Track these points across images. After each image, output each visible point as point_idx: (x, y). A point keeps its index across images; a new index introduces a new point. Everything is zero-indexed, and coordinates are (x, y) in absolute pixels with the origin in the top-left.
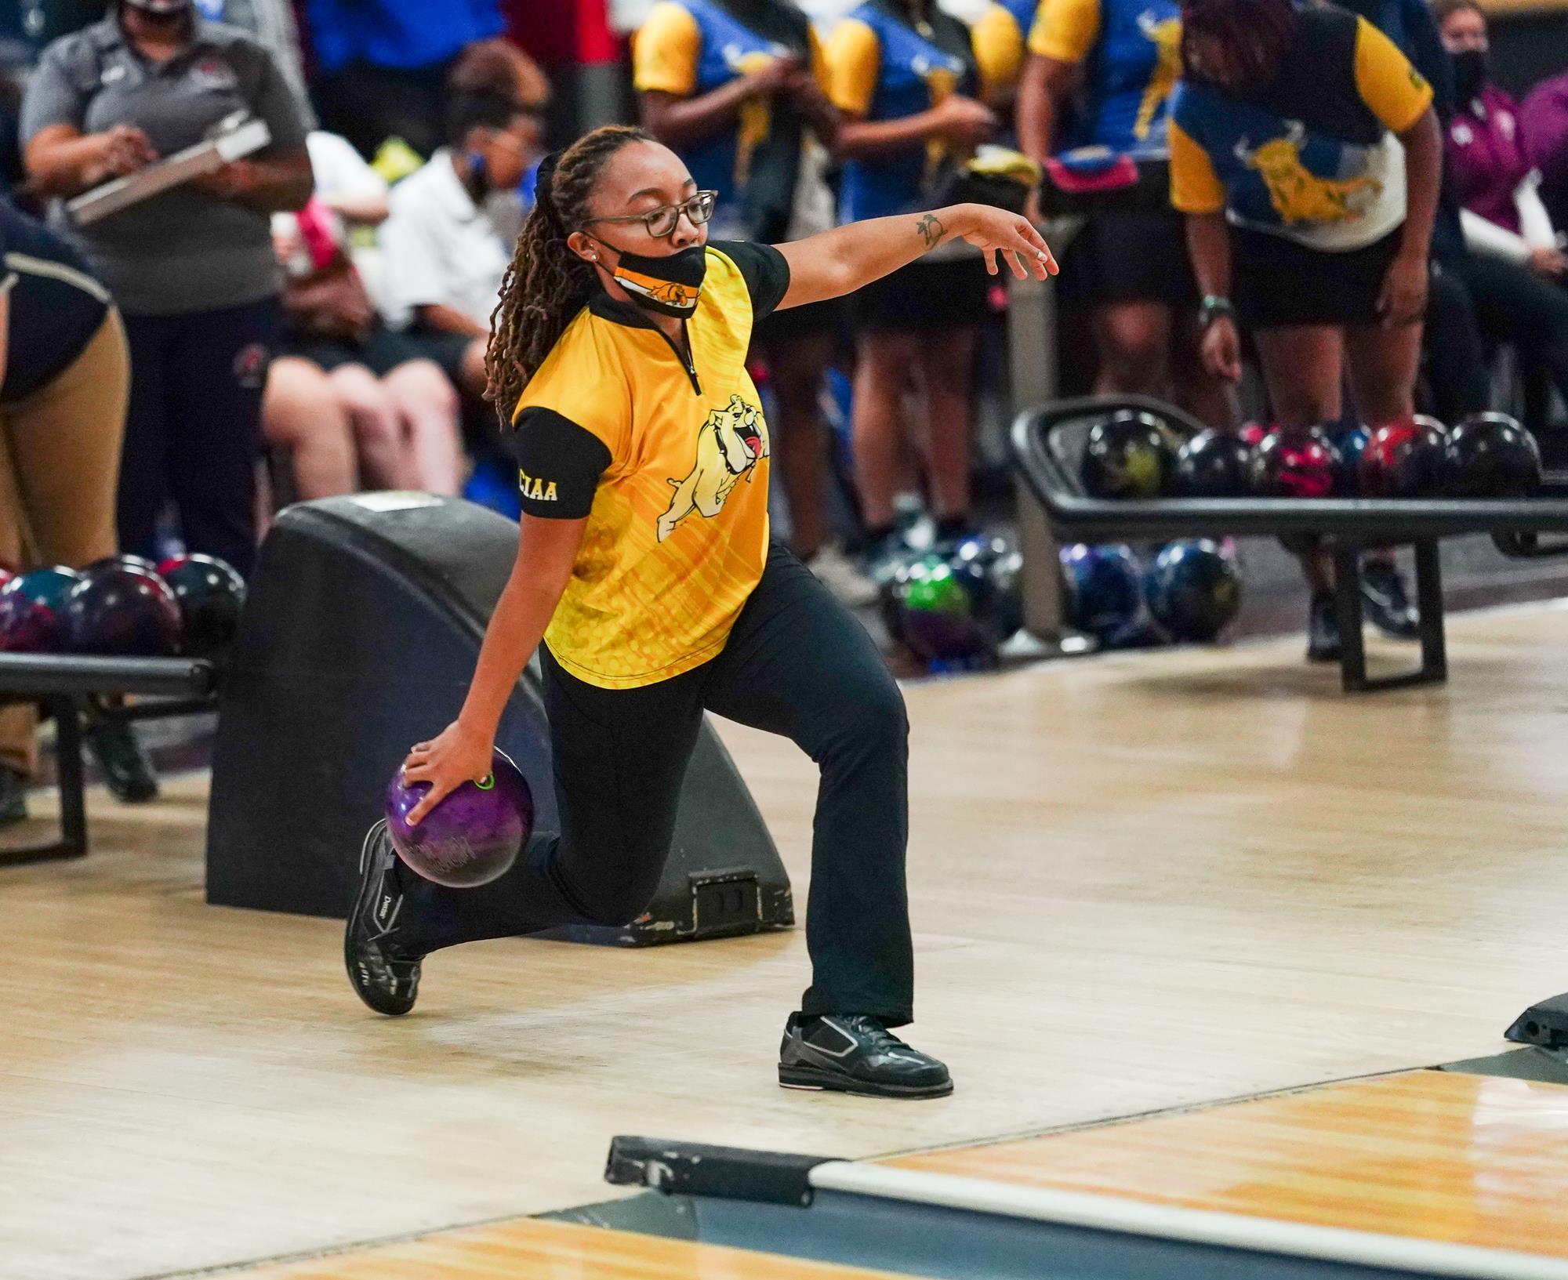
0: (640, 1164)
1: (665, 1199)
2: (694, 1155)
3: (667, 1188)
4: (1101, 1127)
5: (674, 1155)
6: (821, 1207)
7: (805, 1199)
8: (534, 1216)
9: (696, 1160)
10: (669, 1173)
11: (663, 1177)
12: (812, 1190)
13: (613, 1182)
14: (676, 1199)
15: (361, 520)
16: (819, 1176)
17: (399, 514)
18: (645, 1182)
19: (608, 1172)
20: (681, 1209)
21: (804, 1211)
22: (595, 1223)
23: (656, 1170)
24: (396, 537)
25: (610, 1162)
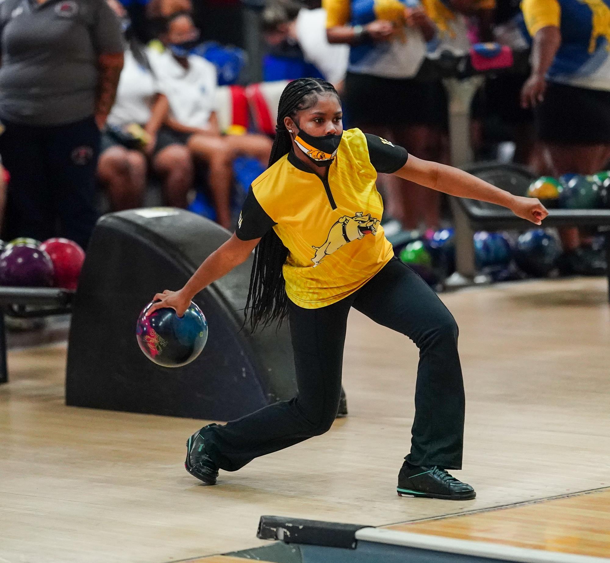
0: (275, 530)
1: (287, 546)
2: (301, 525)
3: (287, 541)
4: (494, 510)
5: (290, 525)
6: (361, 549)
7: (353, 546)
8: (223, 555)
9: (301, 527)
10: (288, 533)
11: (285, 535)
12: (356, 541)
13: (261, 538)
14: (291, 546)
15: (140, 222)
16: (360, 534)
17: (159, 219)
18: (277, 539)
19: (258, 533)
20: (294, 550)
21: (354, 551)
22: (252, 558)
23: (281, 532)
24: (157, 229)
25: (259, 528)
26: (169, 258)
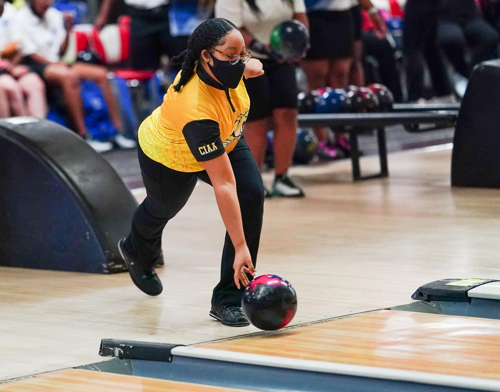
0: (112, 349)
1: (121, 361)
2: (131, 345)
3: (121, 357)
5: (124, 345)
6: (175, 362)
7: (170, 360)
8: (74, 368)
9: (131, 347)
10: (122, 352)
11: (120, 353)
12: (172, 356)
13: (102, 355)
14: (124, 360)
15: (10, 127)
16: (174, 351)
17: (23, 125)
18: (114, 355)
19: (100, 352)
20: (126, 364)
21: (170, 363)
22: (96, 370)
23: (117, 351)
24: (22, 132)
25: (101, 348)
26: (31, 153)
